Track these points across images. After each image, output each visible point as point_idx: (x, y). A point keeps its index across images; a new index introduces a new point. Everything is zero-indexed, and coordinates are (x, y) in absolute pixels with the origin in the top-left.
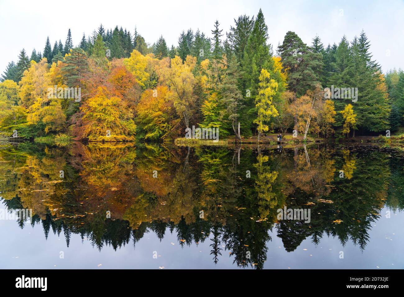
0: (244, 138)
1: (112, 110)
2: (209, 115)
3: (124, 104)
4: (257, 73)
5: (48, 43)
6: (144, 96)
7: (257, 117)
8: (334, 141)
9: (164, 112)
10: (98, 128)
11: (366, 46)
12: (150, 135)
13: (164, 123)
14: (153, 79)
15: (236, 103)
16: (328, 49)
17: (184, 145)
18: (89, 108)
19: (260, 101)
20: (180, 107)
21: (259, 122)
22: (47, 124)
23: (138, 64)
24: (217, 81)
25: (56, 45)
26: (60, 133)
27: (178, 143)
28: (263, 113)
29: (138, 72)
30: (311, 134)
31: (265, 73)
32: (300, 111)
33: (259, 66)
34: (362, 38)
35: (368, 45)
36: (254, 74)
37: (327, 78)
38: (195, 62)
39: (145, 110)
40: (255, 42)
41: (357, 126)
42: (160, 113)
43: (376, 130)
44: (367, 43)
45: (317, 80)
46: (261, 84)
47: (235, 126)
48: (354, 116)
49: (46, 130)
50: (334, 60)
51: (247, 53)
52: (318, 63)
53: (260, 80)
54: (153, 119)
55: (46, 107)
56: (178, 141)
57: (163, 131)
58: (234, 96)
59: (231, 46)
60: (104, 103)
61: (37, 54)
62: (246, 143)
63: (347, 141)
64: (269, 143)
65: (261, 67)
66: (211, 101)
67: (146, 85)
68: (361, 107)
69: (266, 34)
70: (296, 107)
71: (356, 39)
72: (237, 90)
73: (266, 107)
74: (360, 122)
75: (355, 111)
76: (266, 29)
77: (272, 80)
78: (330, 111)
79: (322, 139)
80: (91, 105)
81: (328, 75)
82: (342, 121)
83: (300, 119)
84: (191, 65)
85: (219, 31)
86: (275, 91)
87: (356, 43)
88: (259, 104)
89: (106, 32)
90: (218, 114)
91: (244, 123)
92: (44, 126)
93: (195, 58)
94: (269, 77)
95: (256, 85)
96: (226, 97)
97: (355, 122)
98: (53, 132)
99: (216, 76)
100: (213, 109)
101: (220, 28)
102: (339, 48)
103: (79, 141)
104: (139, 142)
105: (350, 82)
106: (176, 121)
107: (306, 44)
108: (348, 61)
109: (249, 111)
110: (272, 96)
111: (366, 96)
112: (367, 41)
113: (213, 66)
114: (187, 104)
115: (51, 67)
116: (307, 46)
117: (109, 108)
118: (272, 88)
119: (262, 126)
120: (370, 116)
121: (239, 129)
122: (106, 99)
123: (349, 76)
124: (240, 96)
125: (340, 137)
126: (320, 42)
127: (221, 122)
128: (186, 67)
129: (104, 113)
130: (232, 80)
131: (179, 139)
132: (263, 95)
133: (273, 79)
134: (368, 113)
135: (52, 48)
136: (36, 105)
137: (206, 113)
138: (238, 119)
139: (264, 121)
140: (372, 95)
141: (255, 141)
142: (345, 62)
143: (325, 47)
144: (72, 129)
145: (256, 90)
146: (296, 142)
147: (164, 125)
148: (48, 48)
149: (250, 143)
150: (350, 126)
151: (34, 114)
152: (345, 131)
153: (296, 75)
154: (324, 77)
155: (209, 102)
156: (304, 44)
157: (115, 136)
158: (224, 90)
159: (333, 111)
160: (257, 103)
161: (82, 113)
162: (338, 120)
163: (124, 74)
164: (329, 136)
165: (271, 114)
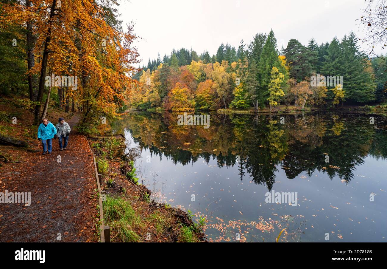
0: (260, 109)
1: (183, 95)
2: (238, 96)
3: (189, 91)
4: (270, 69)
5: (149, 61)
6: (199, 86)
7: (270, 96)
8: (326, 109)
9: (210, 94)
10: (177, 104)
11: (355, 41)
12: (203, 107)
13: (211, 101)
14: (203, 76)
15: (255, 88)
16: (322, 46)
17: (223, 113)
18: (172, 94)
19: (271, 87)
20: (221, 92)
21: (271, 99)
22: (152, 102)
23: (195, 68)
24: (243, 76)
25: (153, 61)
26: (158, 107)
27: (219, 112)
28: (273, 94)
29: (195, 72)
30: (308, 105)
31: (275, 69)
32: (300, 91)
33: (271, 65)
34: (351, 35)
35: (356, 40)
36: (267, 70)
37: (321, 66)
38: (227, 64)
39: (200, 94)
40: (268, 50)
41: (346, 99)
42: (208, 95)
43: (362, 101)
44: (356, 39)
45: (313, 69)
46: (272, 76)
47: (254, 102)
48: (343, 92)
49: (152, 105)
50: (327, 54)
51: (263, 57)
52: (314, 58)
53: (272, 74)
54: (205, 99)
55: (151, 94)
56: (219, 111)
57: (210, 105)
58: (254, 84)
59: (251, 53)
60: (180, 92)
61: (145, 67)
62: (261, 112)
63: (337, 109)
64: (277, 112)
65: (272, 65)
66: (239, 88)
67: (199, 79)
68: (349, 86)
69: (276, 44)
70: (297, 89)
71: (345, 37)
72: (256, 81)
73: (276, 90)
74: (349, 96)
75: (344, 89)
76: (276, 41)
77: (281, 74)
78: (323, 90)
79: (316, 108)
80: (173, 93)
81: (322, 65)
82: (333, 95)
83: (300, 96)
84: (225, 66)
85: (243, 45)
86: (282, 80)
87: (345, 39)
88: (271, 89)
89: (176, 52)
90: (243, 95)
91: (260, 100)
92: (151, 103)
93: (227, 61)
94: (278, 72)
95: (269, 77)
96: (248, 85)
97: (344, 96)
98: (155, 106)
99: (242, 73)
100: (240, 93)
101: (244, 44)
102: (331, 45)
103: (167, 111)
104: (197, 111)
105: (340, 68)
106: (217, 99)
107: (304, 46)
108: (339, 53)
109: (264, 93)
110: (280, 83)
111: (354, 77)
112: (355, 38)
113: (240, 67)
114: (225, 90)
115: (152, 73)
116: (305, 47)
117: (182, 94)
118: (280, 78)
119: (273, 102)
120: (357, 91)
121: (257, 104)
122: (180, 89)
123: (339, 64)
124: (258, 84)
125: (331, 106)
126: (315, 42)
127: (246, 100)
128: (222, 68)
129: (180, 96)
130: (253, 75)
131: (220, 110)
132: (274, 83)
133: (280, 72)
134: (356, 89)
135: (151, 63)
136: (147, 93)
137: (236, 95)
138: (257, 98)
139: (274, 99)
140: (359, 76)
141: (268, 111)
142: (336, 54)
143: (319, 45)
144: (163, 105)
145: (268, 80)
146: (296, 111)
147: (211, 102)
148: (149, 63)
149: (264, 112)
150: (340, 99)
151: (146, 98)
152: (335, 103)
153: (297, 67)
154: (318, 66)
155: (238, 89)
156: (303, 46)
157: (185, 108)
158: (247, 81)
159: (326, 89)
160: (269, 88)
161: (168, 97)
162: (330, 95)
163: (188, 74)
164: (322, 106)
165: (279, 95)
